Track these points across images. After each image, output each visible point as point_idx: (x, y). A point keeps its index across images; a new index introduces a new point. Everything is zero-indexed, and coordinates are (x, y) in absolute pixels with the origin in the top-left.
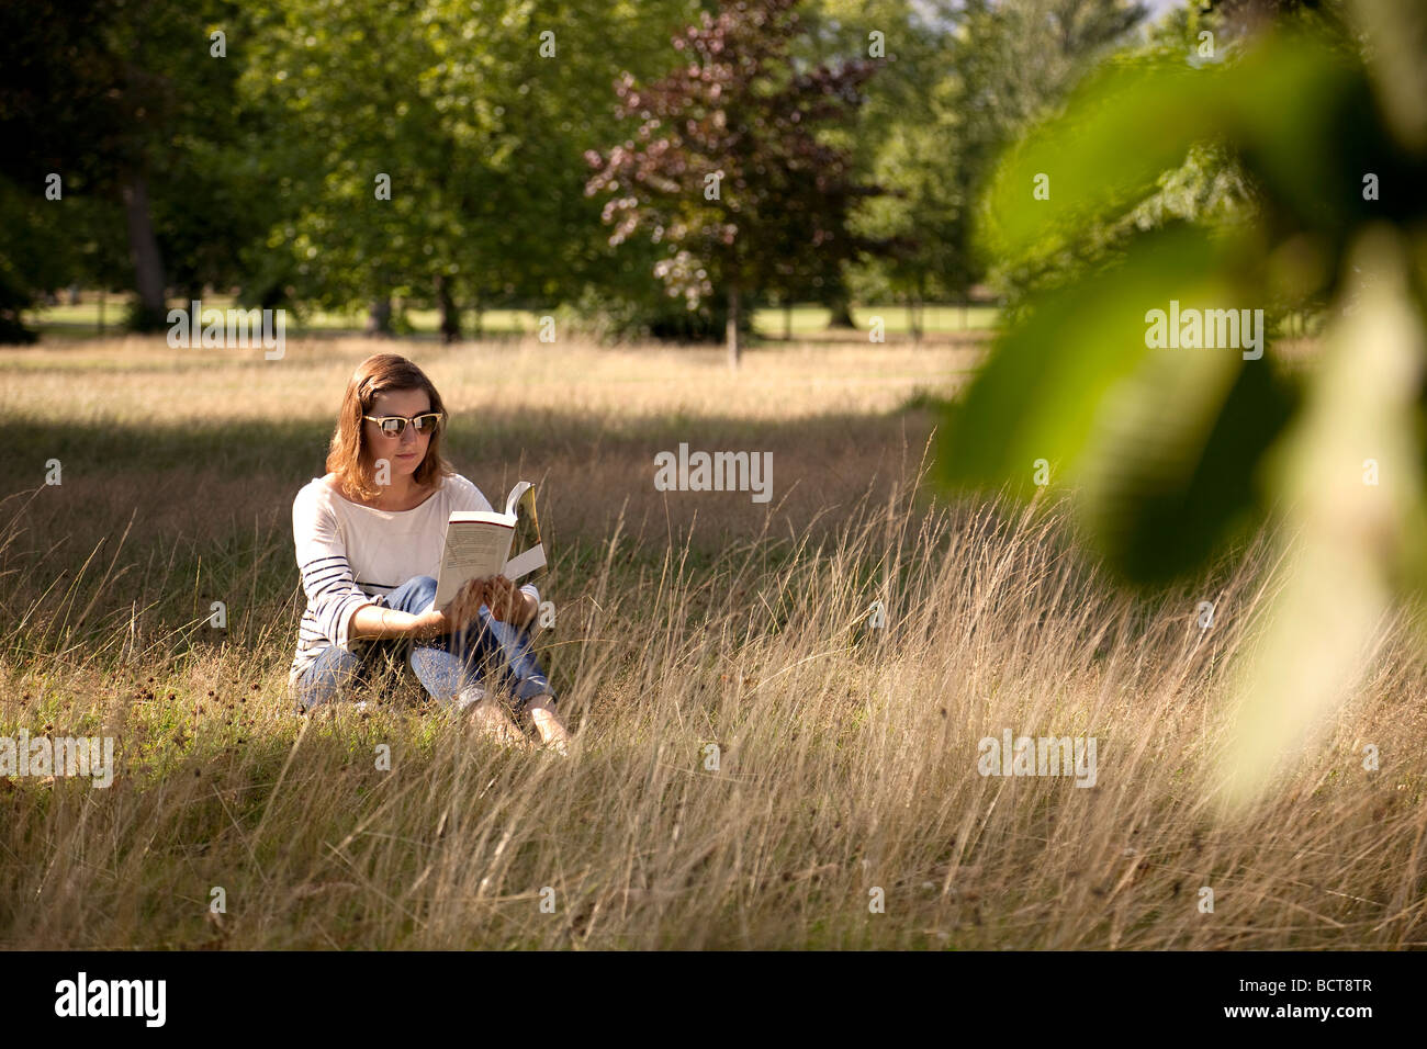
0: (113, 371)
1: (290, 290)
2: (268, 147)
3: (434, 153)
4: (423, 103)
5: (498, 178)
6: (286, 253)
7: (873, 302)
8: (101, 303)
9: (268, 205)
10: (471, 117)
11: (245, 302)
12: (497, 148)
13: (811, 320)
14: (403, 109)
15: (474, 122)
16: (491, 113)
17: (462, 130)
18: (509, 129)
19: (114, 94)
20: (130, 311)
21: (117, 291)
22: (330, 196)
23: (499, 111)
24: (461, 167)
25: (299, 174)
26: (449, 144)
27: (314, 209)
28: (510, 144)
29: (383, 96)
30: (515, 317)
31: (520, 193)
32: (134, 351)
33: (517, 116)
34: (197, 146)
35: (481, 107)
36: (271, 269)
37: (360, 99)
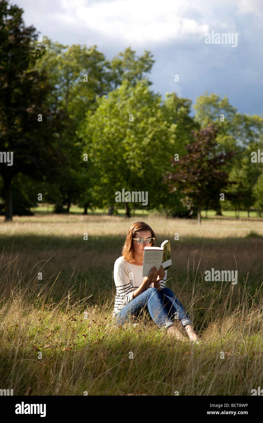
0: (52, 222)
1: (91, 204)
2: (87, 171)
3: (125, 173)
4: (124, 161)
5: (140, 179)
6: (90, 195)
7: (226, 210)
8: (48, 207)
9: (87, 184)
10: (134, 165)
11: (80, 206)
12: (140, 171)
13: (212, 213)
14: (118, 163)
15: (135, 166)
16: (139, 164)
17: (132, 168)
18: (143, 168)
19: (54, 158)
20: (55, 208)
21: (51, 204)
22: (101, 183)
23: (141, 163)
24: (132, 176)
25: (94, 177)
26: (129, 171)
27: (97, 185)
28: (142, 171)
29: (114, 159)
30: (143, 211)
31: (145, 182)
32: (56, 218)
33: (145, 164)
34: (72, 171)
35: (136, 162)
36: (87, 198)
37: (109, 160)
